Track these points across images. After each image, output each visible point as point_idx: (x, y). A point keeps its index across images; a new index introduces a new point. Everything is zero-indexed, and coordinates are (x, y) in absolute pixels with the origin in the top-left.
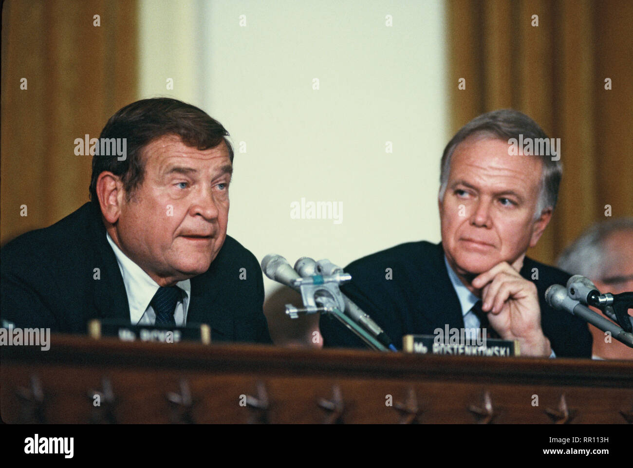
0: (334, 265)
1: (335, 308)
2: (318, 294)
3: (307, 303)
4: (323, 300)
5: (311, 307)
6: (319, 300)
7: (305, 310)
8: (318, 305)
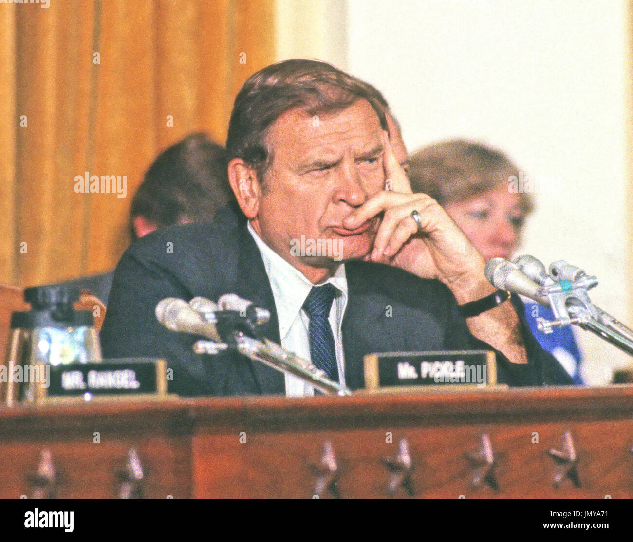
0: (575, 268)
1: (590, 318)
2: (568, 303)
3: (559, 314)
4: (574, 309)
5: (564, 319)
6: (571, 310)
7: (559, 322)
8: (571, 315)
